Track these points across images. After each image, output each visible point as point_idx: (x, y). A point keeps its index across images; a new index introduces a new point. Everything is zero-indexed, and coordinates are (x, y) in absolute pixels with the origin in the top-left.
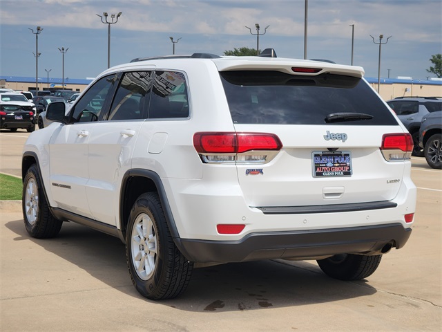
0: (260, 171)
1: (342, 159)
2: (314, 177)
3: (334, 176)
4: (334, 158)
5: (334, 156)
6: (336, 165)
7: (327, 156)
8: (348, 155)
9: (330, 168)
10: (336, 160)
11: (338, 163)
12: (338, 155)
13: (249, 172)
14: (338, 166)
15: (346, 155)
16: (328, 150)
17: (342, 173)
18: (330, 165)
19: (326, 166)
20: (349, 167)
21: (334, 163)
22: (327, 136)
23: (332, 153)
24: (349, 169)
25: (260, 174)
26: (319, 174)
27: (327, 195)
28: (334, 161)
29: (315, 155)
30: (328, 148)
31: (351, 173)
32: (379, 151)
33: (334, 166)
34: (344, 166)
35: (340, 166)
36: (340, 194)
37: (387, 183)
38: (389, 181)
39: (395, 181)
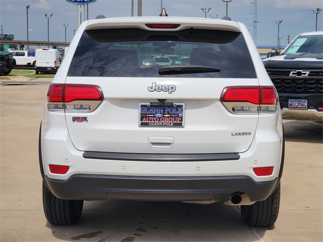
0: (85, 119)
1: (174, 110)
2: (140, 127)
3: (163, 126)
4: (164, 110)
5: (164, 107)
6: (167, 116)
7: (156, 107)
8: (182, 106)
9: (159, 118)
10: (166, 111)
11: (169, 114)
12: (169, 107)
13: (75, 119)
14: (168, 117)
15: (178, 106)
16: (158, 102)
17: (172, 124)
18: (158, 115)
19: (154, 117)
20: (182, 118)
21: (164, 114)
22: (152, 88)
23: (162, 104)
24: (182, 120)
25: (85, 122)
26: (143, 125)
27: (153, 144)
28: (164, 112)
29: (142, 106)
30: (158, 100)
31: (183, 125)
32: (219, 103)
33: (163, 117)
34: (175, 117)
35: (171, 117)
36: (169, 144)
37: (232, 135)
38: (234, 134)
39: (243, 134)
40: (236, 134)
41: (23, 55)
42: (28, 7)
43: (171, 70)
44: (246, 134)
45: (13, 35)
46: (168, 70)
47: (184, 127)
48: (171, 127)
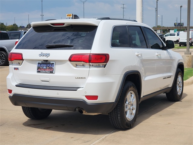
0: (18, 69)
1: (51, 65)
3: (47, 73)
4: (47, 65)
5: (47, 64)
6: (48, 68)
7: (44, 64)
8: (54, 64)
9: (45, 69)
10: (48, 65)
11: (49, 67)
12: (49, 64)
13: (15, 69)
14: (48, 69)
15: (52, 63)
16: (43, 61)
18: (45, 68)
19: (43, 68)
20: (53, 69)
21: (47, 67)
22: (40, 55)
23: (46, 62)
26: (38, 72)
27: (42, 81)
28: (47, 66)
29: (38, 63)
30: (43, 60)
31: (54, 72)
32: (69, 62)
33: (46, 68)
34: (51, 69)
35: (49, 68)
36: (48, 81)
37: (76, 78)
38: (77, 78)
39: (81, 78)
40: (78, 78)
41: (174, 35)
42: (181, 7)
43: (50, 46)
44: (83, 78)
45: (183, 23)
46: (49, 46)
47: (54, 73)
48: (49, 73)
